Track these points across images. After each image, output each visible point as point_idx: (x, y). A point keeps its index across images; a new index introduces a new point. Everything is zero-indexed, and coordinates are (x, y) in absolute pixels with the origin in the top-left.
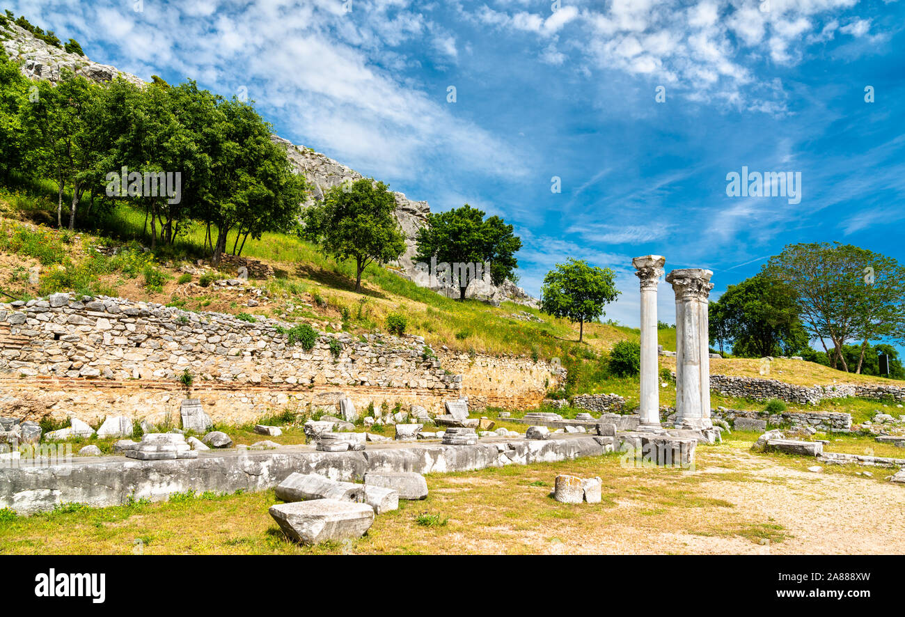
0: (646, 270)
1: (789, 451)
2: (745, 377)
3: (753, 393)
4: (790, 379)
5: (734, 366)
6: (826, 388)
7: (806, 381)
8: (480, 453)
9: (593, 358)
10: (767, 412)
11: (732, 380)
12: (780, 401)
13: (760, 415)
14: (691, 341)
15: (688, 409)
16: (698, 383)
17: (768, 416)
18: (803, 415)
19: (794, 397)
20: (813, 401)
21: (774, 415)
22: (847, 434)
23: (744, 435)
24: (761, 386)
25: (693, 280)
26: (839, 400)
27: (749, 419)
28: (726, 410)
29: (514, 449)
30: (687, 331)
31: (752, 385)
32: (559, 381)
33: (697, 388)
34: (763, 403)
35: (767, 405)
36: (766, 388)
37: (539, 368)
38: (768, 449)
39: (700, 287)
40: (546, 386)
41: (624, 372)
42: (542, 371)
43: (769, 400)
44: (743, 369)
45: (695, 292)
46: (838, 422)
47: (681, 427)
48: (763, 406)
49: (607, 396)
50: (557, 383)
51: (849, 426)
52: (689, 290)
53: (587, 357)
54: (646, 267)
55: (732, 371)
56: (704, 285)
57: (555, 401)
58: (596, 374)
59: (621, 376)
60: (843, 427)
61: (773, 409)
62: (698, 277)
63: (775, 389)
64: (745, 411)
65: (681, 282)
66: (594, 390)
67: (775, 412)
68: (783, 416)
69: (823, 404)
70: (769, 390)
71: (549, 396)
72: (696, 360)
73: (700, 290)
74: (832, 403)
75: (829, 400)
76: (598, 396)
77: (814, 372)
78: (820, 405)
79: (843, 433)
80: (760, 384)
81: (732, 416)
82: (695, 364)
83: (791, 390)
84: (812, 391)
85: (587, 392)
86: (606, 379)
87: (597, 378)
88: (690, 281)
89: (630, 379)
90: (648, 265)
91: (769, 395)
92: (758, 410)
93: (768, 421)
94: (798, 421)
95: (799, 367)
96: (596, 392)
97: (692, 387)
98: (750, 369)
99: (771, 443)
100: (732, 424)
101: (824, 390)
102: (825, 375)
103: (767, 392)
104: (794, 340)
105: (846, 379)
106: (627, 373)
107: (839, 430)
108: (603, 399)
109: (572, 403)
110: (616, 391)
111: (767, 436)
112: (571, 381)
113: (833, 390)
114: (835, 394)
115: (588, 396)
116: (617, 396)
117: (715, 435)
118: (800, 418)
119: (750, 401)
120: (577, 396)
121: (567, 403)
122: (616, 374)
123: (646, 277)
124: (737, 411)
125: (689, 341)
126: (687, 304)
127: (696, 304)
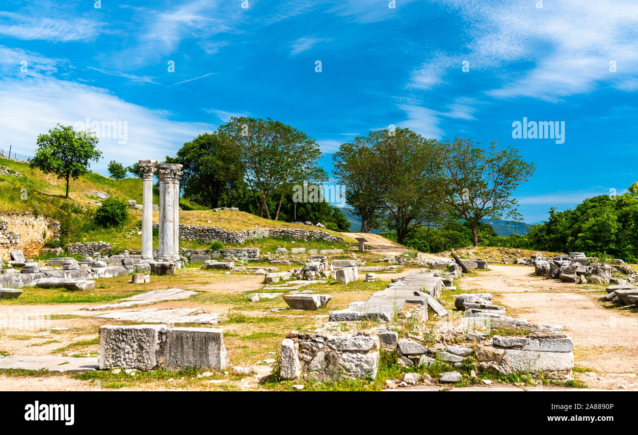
0: (147, 168)
1: (218, 267)
2: (198, 225)
3: (203, 237)
4: (227, 226)
5: (190, 217)
6: (249, 232)
7: (238, 227)
8: (82, 273)
9: (80, 212)
10: (211, 250)
11: (189, 228)
12: (220, 242)
13: (207, 252)
14: (169, 208)
15: (166, 250)
16: (172, 234)
17: (212, 252)
18: (232, 251)
19: (230, 239)
20: (241, 241)
21: (215, 252)
22: (256, 261)
23: (197, 265)
24: (208, 232)
25: (171, 171)
26: (257, 240)
27: (200, 255)
28: (185, 250)
29: (94, 271)
30: (167, 202)
31: (202, 231)
32: (54, 233)
33: (172, 236)
34: (209, 244)
35: (212, 245)
36: (212, 233)
37: (39, 223)
38: (209, 267)
39: (175, 174)
40: (44, 238)
41: (108, 224)
42: (41, 225)
43: (213, 241)
44: (197, 219)
45: (172, 178)
46: (252, 254)
47: (162, 260)
48: (209, 246)
49: (96, 244)
50: (53, 234)
51: (258, 256)
52: (169, 176)
53: (76, 211)
54: (147, 166)
55: (189, 221)
56: (178, 173)
57: (53, 250)
58: (85, 226)
59: (105, 227)
60: (254, 257)
61: (215, 247)
62: (174, 168)
63: (218, 234)
64: (198, 250)
65: (164, 171)
66: (85, 239)
67: (216, 250)
68: (221, 252)
69: (247, 242)
70: (214, 234)
71: (46, 245)
72: (172, 220)
73: (175, 176)
74: (253, 242)
75: (251, 240)
76: (89, 244)
77: (245, 220)
78: (245, 243)
79: (254, 260)
80: (208, 230)
81: (189, 254)
82: (171, 222)
83: (228, 234)
84: (241, 235)
85: (79, 241)
86: (93, 229)
87: (86, 229)
88: (169, 171)
89: (113, 229)
90: (148, 165)
91: (213, 238)
92: (205, 249)
93: (211, 256)
94: (229, 254)
95: (235, 217)
96: (86, 240)
97: (169, 236)
98: (202, 219)
99: (210, 264)
100: (189, 259)
101: (248, 233)
102: (251, 222)
103: (212, 236)
104: (237, 190)
105: (263, 224)
106: (110, 224)
107: (252, 259)
108: (93, 246)
109: (66, 250)
110: (103, 239)
111: (209, 262)
112: (64, 232)
113: (254, 233)
114: (255, 236)
115: (80, 244)
116: (105, 243)
117: (181, 264)
118: (231, 253)
119: (201, 242)
120: (71, 244)
121: (63, 251)
122: (102, 226)
123: (147, 173)
124: (193, 250)
125: (168, 208)
126: (167, 185)
127: (173, 185)
